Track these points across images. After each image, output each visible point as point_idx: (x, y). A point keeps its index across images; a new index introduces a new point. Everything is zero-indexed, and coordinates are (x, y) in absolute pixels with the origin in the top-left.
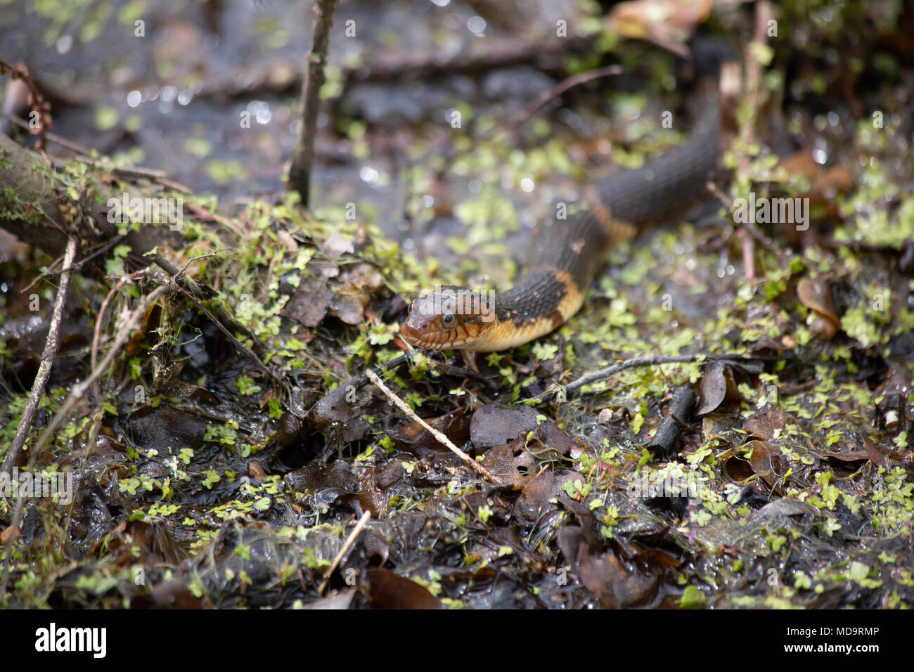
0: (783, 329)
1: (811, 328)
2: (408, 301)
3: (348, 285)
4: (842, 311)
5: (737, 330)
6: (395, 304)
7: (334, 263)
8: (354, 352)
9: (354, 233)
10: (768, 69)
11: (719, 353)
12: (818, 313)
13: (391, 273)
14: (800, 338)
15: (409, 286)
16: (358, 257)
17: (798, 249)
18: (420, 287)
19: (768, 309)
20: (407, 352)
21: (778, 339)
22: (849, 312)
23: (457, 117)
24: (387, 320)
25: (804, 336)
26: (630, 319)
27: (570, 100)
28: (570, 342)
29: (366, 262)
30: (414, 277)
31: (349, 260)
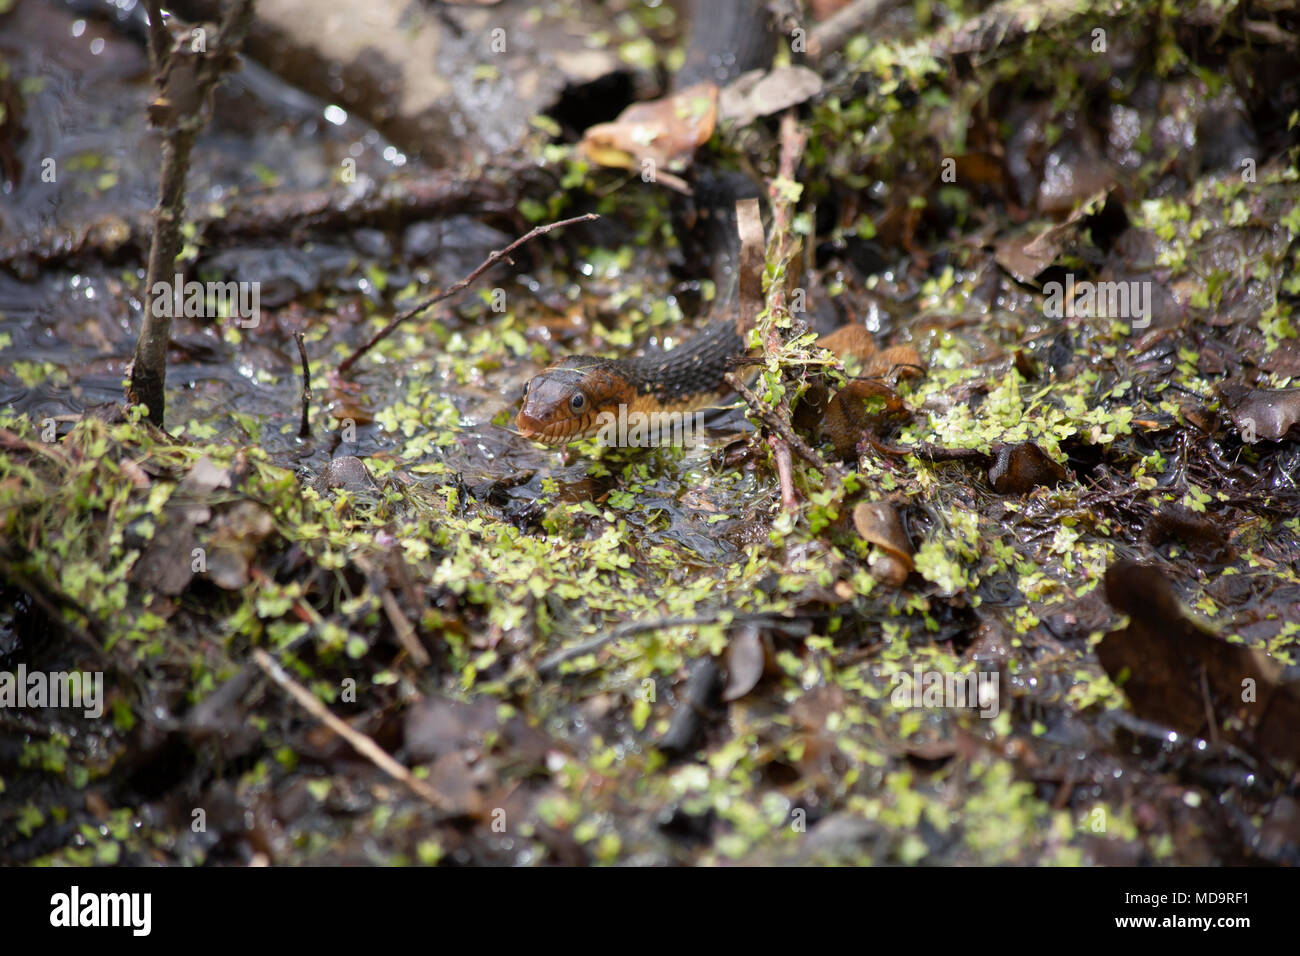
0: (837, 573)
1: (875, 570)
2: (310, 553)
3: (224, 533)
4: (915, 545)
5: (774, 576)
6: (293, 558)
7: (202, 502)
8: (234, 630)
9: (230, 458)
10: (798, 208)
11: (750, 609)
12: (883, 549)
13: (284, 514)
14: (859, 586)
15: (310, 531)
16: (236, 492)
17: (851, 459)
18: (326, 530)
19: (814, 545)
20: (312, 625)
21: (830, 588)
22: (924, 547)
23: (370, 284)
24: (283, 580)
25: (865, 582)
26: (624, 561)
27: (525, 260)
28: (546, 600)
29: (249, 499)
30: (318, 517)
31: (224, 498)
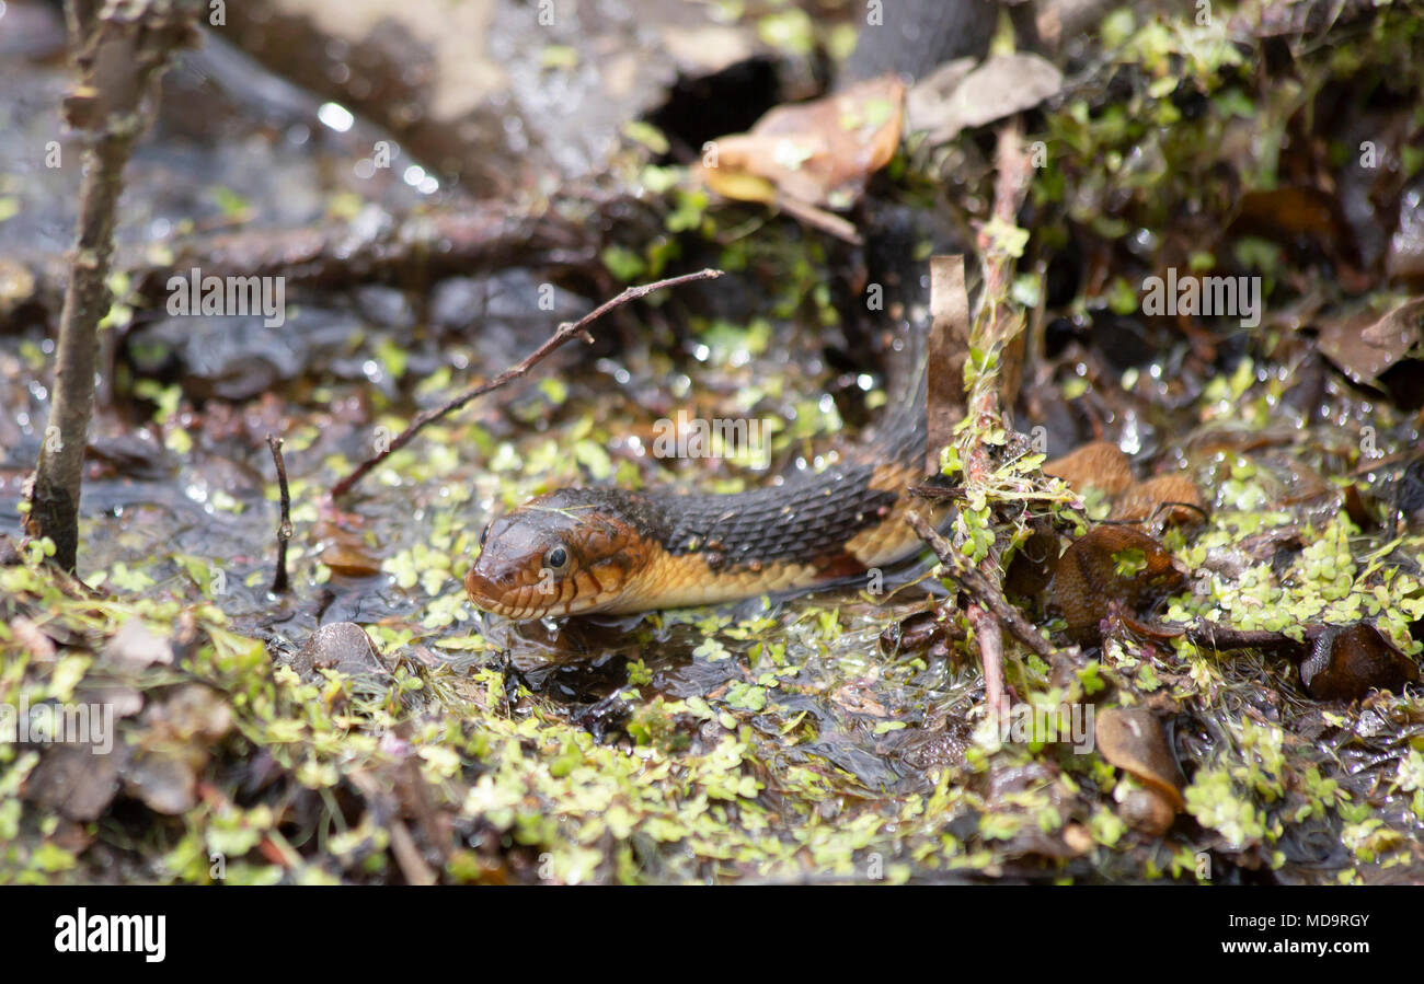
0: (1068, 812)
1: (1124, 809)
2: (286, 763)
3: (161, 731)
4: (1187, 773)
5: (973, 815)
6: (260, 771)
7: (131, 684)
8: (175, 874)
9: (172, 621)
10: (1022, 266)
11: (935, 863)
12: (1137, 779)
13: (249, 704)
14: (1101, 833)
15: (286, 730)
16: (180, 671)
17: (1092, 643)
18: (309, 730)
19: (1033, 770)
20: (287, 869)
21: (1057, 834)
22: (1199, 776)
23: (382, 366)
24: (245, 801)
25: (1109, 827)
26: (749, 787)
27: (611, 337)
28: (631, 842)
29: (199, 681)
30: (298, 710)
31: (163, 678)
